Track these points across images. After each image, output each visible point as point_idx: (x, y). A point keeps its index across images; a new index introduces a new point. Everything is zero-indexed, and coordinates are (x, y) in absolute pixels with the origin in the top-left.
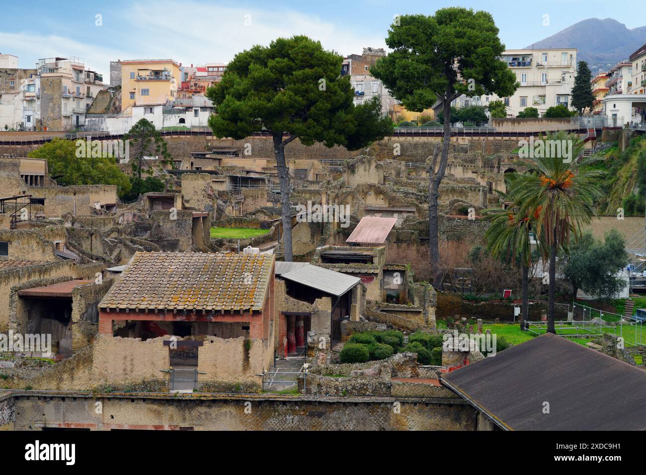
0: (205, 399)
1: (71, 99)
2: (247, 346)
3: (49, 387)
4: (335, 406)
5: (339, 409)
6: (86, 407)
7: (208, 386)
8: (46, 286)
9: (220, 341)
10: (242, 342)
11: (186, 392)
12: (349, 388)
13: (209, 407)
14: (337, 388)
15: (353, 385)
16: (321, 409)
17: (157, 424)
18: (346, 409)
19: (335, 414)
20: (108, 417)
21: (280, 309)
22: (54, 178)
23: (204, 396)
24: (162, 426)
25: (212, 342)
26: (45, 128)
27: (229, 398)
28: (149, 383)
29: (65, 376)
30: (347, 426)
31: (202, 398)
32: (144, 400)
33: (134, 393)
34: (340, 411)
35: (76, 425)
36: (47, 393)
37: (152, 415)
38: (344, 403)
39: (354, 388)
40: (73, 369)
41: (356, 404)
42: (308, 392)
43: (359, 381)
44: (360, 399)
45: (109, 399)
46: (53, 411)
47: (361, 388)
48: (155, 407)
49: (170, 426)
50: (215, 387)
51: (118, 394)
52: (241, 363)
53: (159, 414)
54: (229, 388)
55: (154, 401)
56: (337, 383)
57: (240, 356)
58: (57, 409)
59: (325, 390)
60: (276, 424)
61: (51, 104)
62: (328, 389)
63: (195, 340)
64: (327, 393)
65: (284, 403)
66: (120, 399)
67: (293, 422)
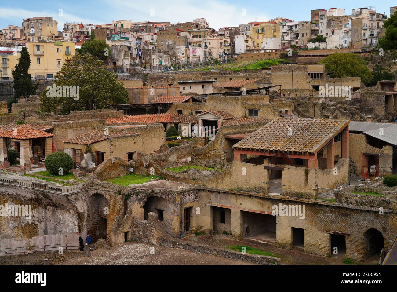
0: (284, 199)
1: (368, 30)
2: (307, 173)
3: (212, 186)
4: (356, 211)
5: (358, 213)
6: (229, 198)
7: (287, 193)
8: (245, 133)
9: (293, 169)
10: (304, 170)
11: (276, 195)
12: (364, 201)
13: (287, 204)
14: (356, 201)
15: (366, 199)
16: (347, 212)
17: (261, 210)
18: (362, 214)
19: (356, 216)
20: (239, 204)
21: (362, 151)
22: (328, 74)
23: (283, 198)
24: (264, 212)
25: (289, 169)
26: (354, 46)
27: (296, 200)
28: (258, 188)
29: (219, 181)
30: (363, 223)
31: (282, 199)
32: (256, 197)
33: (250, 193)
34: (359, 215)
35: (225, 206)
36: (211, 189)
37: (259, 205)
38: (361, 210)
39: (367, 202)
40: (223, 177)
41: (368, 211)
42: (340, 201)
43: (370, 198)
44: (369, 209)
45: (239, 195)
46: (215, 198)
47: (371, 202)
48: (261, 201)
49: (268, 212)
50: (291, 194)
51: (242, 192)
52: (304, 181)
53: (262, 205)
54: (297, 195)
55: (260, 198)
56: (357, 198)
57: (303, 178)
58: (216, 197)
59: (350, 201)
60: (322, 218)
61: (357, 34)
62: (352, 201)
63: (280, 167)
64: (351, 203)
65: (327, 206)
66: (245, 195)
67: (331, 217)
